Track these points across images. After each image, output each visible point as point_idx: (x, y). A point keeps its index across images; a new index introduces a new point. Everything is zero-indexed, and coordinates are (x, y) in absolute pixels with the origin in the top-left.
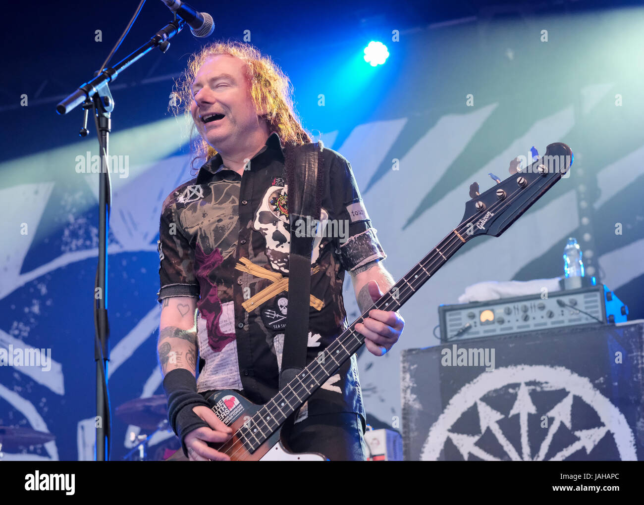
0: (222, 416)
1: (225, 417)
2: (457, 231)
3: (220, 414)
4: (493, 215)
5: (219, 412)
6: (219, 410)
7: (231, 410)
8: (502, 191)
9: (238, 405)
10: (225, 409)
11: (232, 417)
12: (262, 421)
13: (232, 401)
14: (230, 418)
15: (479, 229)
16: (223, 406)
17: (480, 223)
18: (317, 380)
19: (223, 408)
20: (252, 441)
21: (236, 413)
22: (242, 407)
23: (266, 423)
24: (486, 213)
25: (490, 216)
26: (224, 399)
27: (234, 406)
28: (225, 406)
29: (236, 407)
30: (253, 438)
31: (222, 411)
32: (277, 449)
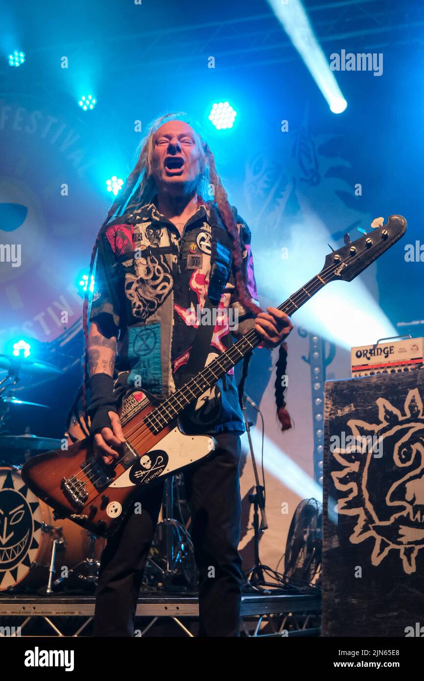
0: (133, 407)
1: (135, 407)
2: (320, 276)
3: (131, 405)
4: (346, 265)
5: (130, 403)
6: (130, 402)
7: (139, 402)
8: (355, 248)
9: (145, 399)
10: (134, 401)
11: (140, 407)
12: (164, 410)
13: (140, 396)
14: (139, 408)
15: (336, 275)
16: (133, 399)
17: (337, 270)
18: (208, 382)
19: (133, 401)
20: (157, 425)
21: (144, 404)
22: (148, 400)
23: (168, 412)
24: (342, 263)
25: (344, 266)
26: (134, 394)
27: (142, 400)
28: (134, 399)
29: (144, 400)
30: (157, 423)
31: (133, 403)
32: (175, 431)
